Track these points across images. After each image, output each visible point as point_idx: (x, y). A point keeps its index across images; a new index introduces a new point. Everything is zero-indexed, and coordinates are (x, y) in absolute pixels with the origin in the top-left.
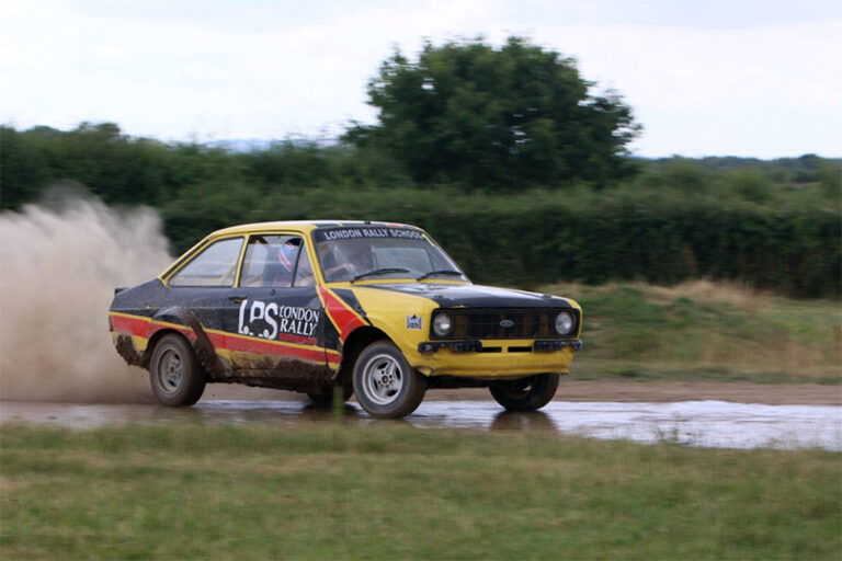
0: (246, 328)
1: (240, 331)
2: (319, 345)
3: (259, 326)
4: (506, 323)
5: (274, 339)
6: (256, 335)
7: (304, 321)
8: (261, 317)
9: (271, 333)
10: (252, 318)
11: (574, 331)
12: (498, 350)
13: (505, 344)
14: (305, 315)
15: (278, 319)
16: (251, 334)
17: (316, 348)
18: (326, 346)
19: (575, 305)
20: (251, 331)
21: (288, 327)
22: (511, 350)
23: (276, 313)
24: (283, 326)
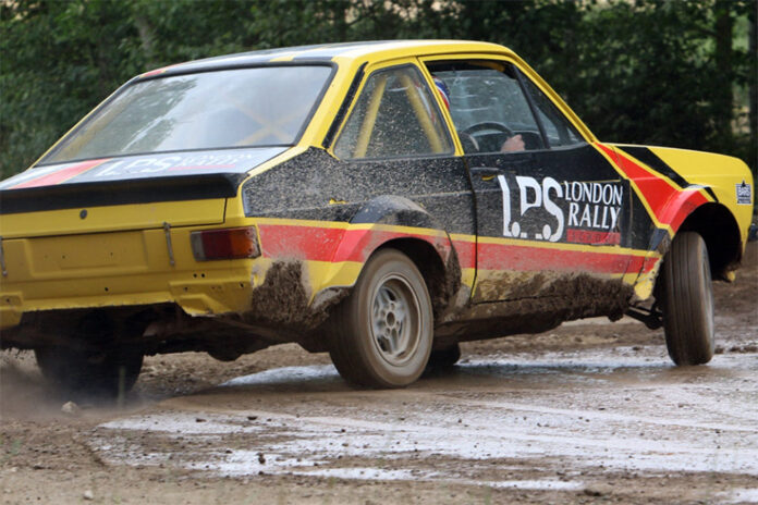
0: (516, 226)
1: (506, 232)
2: (623, 245)
3: (536, 220)
5: (560, 241)
6: (532, 237)
7: (601, 205)
8: (537, 204)
9: (554, 231)
10: (525, 206)
14: (603, 193)
15: (563, 204)
16: (524, 235)
17: (618, 250)
18: (635, 246)
20: (522, 230)
21: (579, 217)
23: (560, 194)
24: (572, 215)
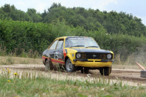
1: (54, 58)
4: (94, 56)
7: (61, 56)
11: (112, 58)
12: (92, 61)
13: (94, 60)
14: (61, 54)
19: (112, 52)
22: (96, 61)
23: (58, 54)
